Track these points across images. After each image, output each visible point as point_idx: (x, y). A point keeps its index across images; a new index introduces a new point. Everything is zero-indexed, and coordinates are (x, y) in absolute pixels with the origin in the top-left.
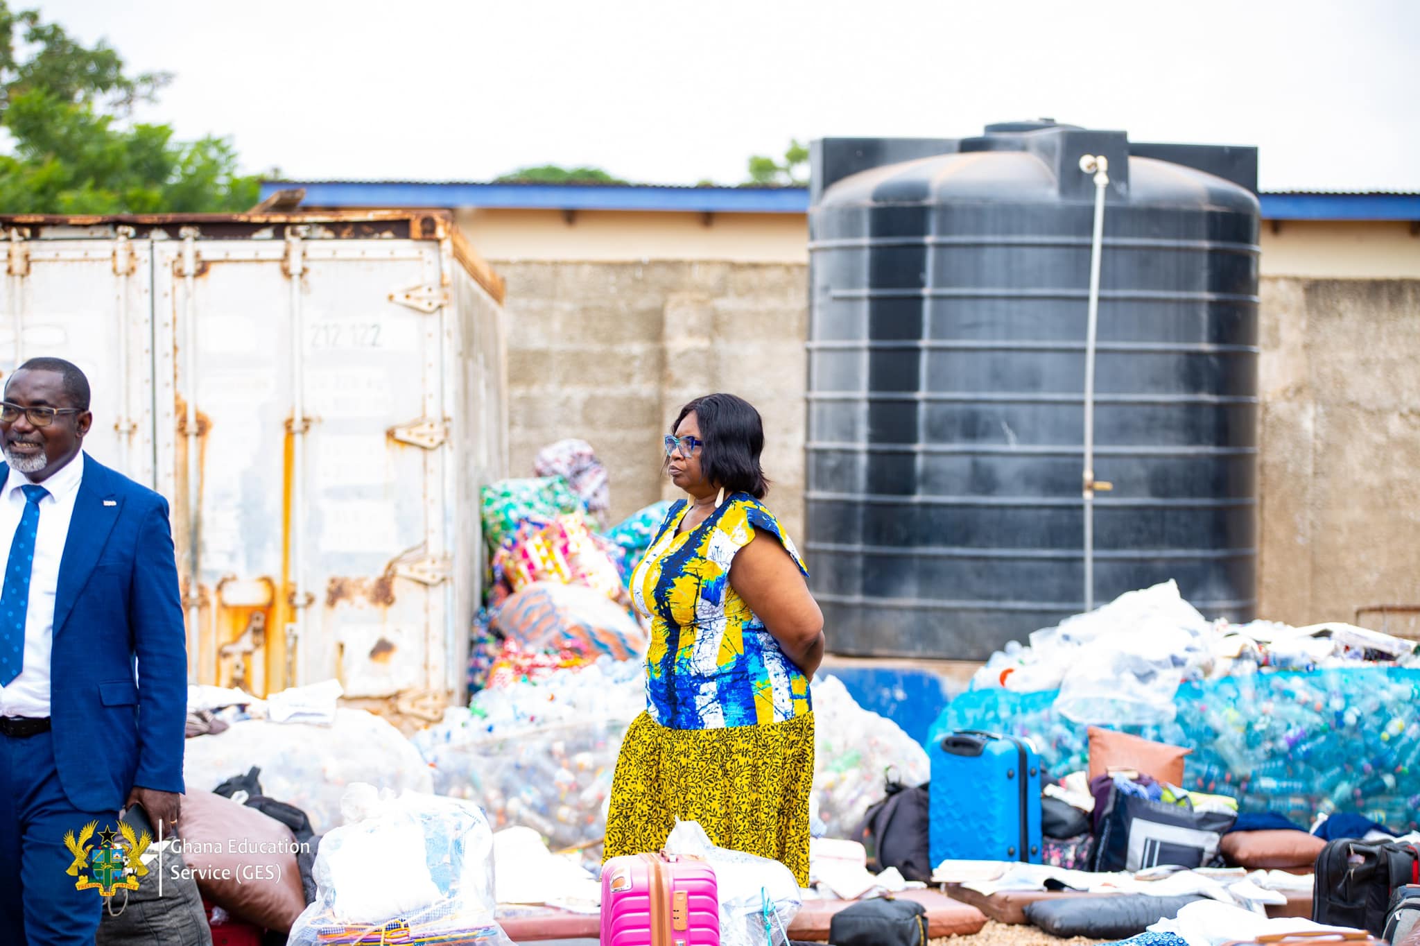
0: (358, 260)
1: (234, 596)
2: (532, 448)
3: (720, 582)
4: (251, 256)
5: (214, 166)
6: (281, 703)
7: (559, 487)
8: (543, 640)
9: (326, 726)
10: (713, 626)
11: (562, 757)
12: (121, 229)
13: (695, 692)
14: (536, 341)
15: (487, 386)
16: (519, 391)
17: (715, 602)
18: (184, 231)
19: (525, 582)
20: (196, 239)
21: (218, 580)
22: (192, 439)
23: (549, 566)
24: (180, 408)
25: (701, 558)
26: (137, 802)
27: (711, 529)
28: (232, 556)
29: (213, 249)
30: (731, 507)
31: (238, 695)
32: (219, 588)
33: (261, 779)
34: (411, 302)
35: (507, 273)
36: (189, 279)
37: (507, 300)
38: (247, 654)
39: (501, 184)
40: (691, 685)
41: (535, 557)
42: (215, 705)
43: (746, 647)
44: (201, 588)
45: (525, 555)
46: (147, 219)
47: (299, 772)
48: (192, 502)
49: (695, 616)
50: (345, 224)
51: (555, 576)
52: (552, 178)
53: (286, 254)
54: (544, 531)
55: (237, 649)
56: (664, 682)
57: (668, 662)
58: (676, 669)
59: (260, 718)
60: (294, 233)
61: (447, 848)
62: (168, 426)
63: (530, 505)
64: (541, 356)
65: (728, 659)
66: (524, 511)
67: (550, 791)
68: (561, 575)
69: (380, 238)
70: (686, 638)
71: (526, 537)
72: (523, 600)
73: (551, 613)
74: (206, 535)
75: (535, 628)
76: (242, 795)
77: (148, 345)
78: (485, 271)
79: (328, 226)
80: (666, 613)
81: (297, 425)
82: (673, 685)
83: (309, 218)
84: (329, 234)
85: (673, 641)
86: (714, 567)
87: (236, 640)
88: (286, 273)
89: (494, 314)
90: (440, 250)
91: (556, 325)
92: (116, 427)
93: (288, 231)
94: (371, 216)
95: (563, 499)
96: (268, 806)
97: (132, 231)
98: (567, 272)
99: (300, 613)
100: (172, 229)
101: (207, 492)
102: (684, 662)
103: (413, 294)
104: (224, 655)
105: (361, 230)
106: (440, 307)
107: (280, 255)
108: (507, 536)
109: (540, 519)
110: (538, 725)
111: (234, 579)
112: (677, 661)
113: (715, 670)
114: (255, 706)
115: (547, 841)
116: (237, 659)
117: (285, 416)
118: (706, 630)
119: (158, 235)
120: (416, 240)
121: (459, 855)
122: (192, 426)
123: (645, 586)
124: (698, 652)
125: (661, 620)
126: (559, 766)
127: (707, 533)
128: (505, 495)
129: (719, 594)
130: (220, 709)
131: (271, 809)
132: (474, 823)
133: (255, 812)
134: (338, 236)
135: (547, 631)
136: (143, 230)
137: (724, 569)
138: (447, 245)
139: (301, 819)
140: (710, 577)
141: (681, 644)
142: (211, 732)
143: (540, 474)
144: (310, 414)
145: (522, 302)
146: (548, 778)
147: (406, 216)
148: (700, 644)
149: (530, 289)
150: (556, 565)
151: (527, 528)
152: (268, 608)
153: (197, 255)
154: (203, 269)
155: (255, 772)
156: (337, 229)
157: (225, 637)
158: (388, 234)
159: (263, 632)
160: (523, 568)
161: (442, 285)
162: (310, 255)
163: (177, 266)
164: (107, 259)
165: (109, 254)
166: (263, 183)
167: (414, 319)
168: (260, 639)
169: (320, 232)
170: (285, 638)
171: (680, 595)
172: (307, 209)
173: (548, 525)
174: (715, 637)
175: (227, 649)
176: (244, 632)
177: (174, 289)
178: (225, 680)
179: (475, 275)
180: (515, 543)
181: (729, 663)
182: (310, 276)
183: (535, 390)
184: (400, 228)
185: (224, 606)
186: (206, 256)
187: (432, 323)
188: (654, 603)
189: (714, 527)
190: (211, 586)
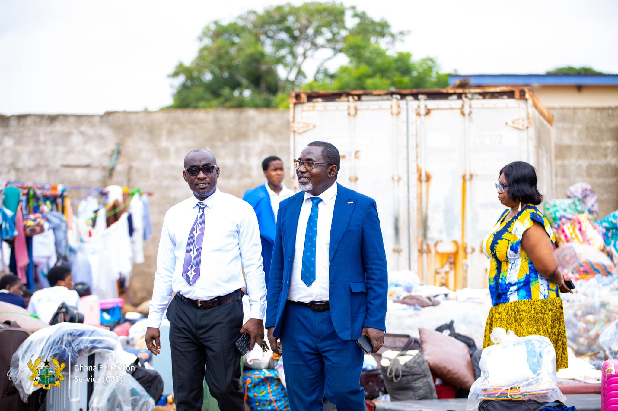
0: (493, 108)
1: (442, 248)
2: (565, 186)
3: (518, 244)
4: (448, 107)
5: (430, 69)
6: (462, 294)
7: (577, 203)
8: (571, 267)
9: (481, 303)
10: (516, 262)
11: (580, 317)
12: (395, 96)
13: (507, 290)
14: (566, 140)
15: (547, 160)
16: (559, 162)
17: (516, 252)
18: (420, 97)
19: (563, 243)
20: (425, 100)
21: (435, 242)
22: (424, 184)
23: (574, 236)
24: (419, 170)
25: (510, 233)
26: (365, 334)
27: (515, 221)
28: (441, 232)
29: (432, 104)
30: (525, 211)
31: (444, 290)
32: (436, 245)
33: (455, 325)
34: (516, 125)
35: (554, 113)
36: (423, 117)
37: (555, 124)
38: (447, 273)
39: (549, 75)
40: (506, 288)
41: (568, 232)
42: (435, 294)
43: (530, 271)
44: (428, 246)
45: (563, 231)
46: (405, 92)
47: (470, 323)
48: (424, 209)
49: (507, 257)
50: (487, 93)
51: (576, 240)
52: (570, 72)
53: (463, 106)
54: (571, 221)
55: (443, 271)
56: (495, 286)
57: (497, 278)
58: (500, 280)
59: (453, 299)
60: (466, 97)
61: (536, 355)
62: (414, 178)
63: (565, 210)
64: (569, 148)
65: (522, 276)
66: (562, 213)
67: (576, 331)
68: (579, 240)
69: (502, 98)
70: (504, 268)
71: (563, 224)
72: (562, 251)
73: (575, 256)
74: (430, 223)
75: (568, 263)
76: (447, 332)
77: (405, 144)
78: (545, 112)
79: (480, 94)
80: (495, 256)
81: (468, 177)
82: (498, 287)
83: (473, 91)
84: (480, 97)
85: (499, 269)
86: (515, 237)
87: (442, 266)
88: (463, 114)
89: (549, 130)
90: (527, 103)
91: (575, 134)
92: (393, 179)
93: (463, 96)
94: (498, 90)
95: (579, 208)
96: (458, 337)
97: (398, 97)
98: (579, 112)
99: (469, 256)
100: (415, 96)
101: (430, 206)
102: (504, 278)
103: (516, 122)
104: (437, 273)
105: (494, 95)
106: (527, 128)
107: (460, 106)
108: (556, 223)
109: (569, 216)
110: (571, 303)
111: (441, 241)
112: (501, 277)
113: (516, 281)
114: (451, 294)
115: (575, 352)
116: (443, 275)
117: (462, 174)
118: (513, 264)
119: (410, 98)
120: (517, 99)
121: (541, 359)
122: (424, 178)
123: (487, 245)
124: (510, 273)
125: (494, 260)
126: (579, 320)
127: (513, 222)
128: (555, 206)
129: (517, 248)
130: (436, 296)
131: (459, 338)
132: (547, 345)
133: (453, 339)
134: (484, 98)
135: (573, 264)
136: (403, 96)
137: (519, 238)
138: (530, 102)
139: (472, 342)
140: (513, 241)
141: (502, 270)
142: (434, 305)
143: (569, 197)
144: (473, 172)
145: (560, 125)
146: (575, 326)
147: (513, 89)
148: (511, 270)
149: (564, 119)
150: (576, 236)
151: (564, 220)
152: (456, 254)
153: (426, 106)
154: (428, 112)
155: (452, 322)
156: (484, 95)
157: (438, 265)
158: (505, 97)
159: (453, 264)
160: (562, 237)
161: (528, 118)
162: (473, 106)
163: (418, 111)
164: (387, 109)
165: (389, 107)
166: (450, 76)
167: (516, 132)
168: (452, 266)
169: (477, 96)
170: (463, 266)
171: (500, 248)
172: (471, 87)
173: (573, 219)
174: (517, 267)
175: (439, 271)
176: (446, 263)
177: (416, 121)
178: (438, 283)
179: (541, 113)
180: (559, 226)
181: (523, 277)
182: (473, 115)
183: (566, 162)
184: (510, 94)
185: (437, 253)
186: (429, 107)
187: (524, 134)
188: (490, 252)
189: (517, 220)
190: (432, 244)
